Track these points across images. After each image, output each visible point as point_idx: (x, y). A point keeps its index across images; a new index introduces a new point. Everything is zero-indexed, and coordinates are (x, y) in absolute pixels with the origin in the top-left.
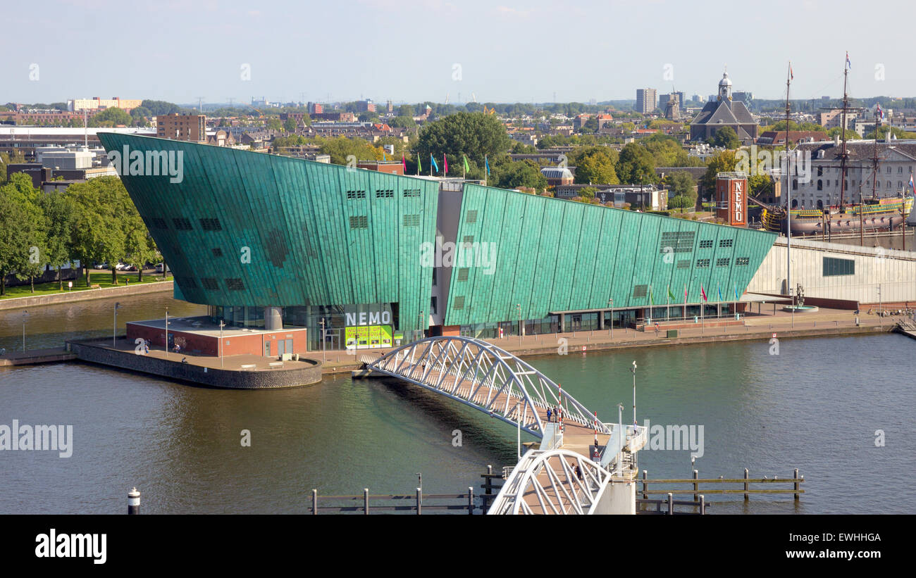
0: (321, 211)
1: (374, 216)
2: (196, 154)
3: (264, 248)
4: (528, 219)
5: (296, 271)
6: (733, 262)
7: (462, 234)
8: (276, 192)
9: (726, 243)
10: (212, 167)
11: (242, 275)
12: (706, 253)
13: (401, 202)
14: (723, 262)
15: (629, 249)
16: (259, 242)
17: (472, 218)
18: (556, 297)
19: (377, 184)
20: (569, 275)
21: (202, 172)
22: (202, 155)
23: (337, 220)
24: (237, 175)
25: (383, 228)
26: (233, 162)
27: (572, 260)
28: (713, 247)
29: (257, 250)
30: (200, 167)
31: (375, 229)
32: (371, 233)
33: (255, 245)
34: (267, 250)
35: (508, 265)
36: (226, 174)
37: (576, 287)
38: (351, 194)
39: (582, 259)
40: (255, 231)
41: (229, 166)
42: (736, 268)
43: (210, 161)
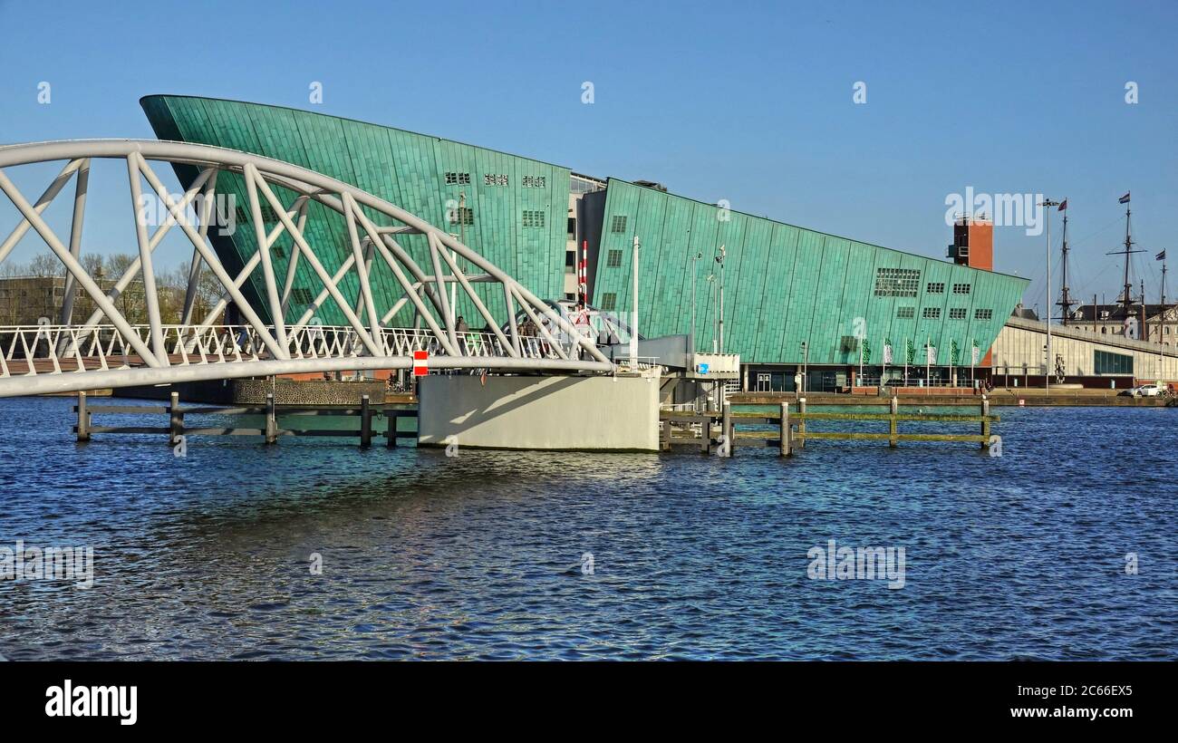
0: (410, 198)
1: (483, 211)
2: (246, 116)
3: (337, 247)
4: (697, 234)
5: (379, 279)
6: (971, 314)
7: (606, 247)
8: (350, 170)
9: (963, 289)
10: (267, 134)
11: (310, 283)
12: (934, 300)
13: (518, 192)
14: (959, 313)
15: (833, 286)
16: (330, 237)
17: (620, 226)
18: (736, 343)
19: (486, 166)
20: (753, 315)
21: (254, 140)
22: (254, 118)
23: (433, 212)
24: (300, 146)
25: (495, 227)
26: (294, 128)
27: (756, 294)
28: (945, 292)
29: (328, 249)
30: (252, 134)
31: (484, 228)
32: (478, 233)
33: (326, 243)
34: (341, 250)
35: (670, 294)
36: (285, 145)
37: (762, 331)
38: (452, 178)
39: (770, 296)
40: (325, 222)
41: (289, 134)
42: (975, 323)
43: (264, 126)
